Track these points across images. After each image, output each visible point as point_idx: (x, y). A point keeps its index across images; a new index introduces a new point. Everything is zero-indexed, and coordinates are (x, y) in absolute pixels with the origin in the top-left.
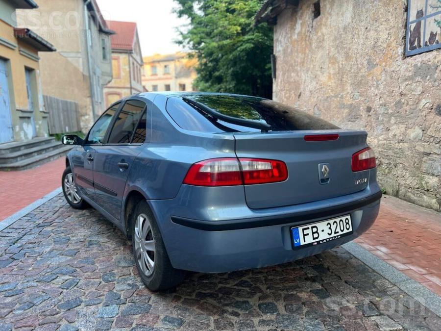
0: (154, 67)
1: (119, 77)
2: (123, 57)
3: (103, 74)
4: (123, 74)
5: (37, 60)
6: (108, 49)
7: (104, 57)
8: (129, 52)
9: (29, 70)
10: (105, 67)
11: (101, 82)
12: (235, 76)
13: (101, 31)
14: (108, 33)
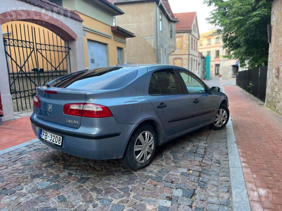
0: (209, 40)
1: (182, 48)
2: (185, 35)
3: (170, 47)
4: (184, 46)
5: (125, 43)
6: (174, 31)
7: (171, 37)
8: (189, 32)
9: (120, 49)
10: (171, 43)
11: (168, 52)
12: (247, 42)
13: (169, 20)
14: (174, 22)
